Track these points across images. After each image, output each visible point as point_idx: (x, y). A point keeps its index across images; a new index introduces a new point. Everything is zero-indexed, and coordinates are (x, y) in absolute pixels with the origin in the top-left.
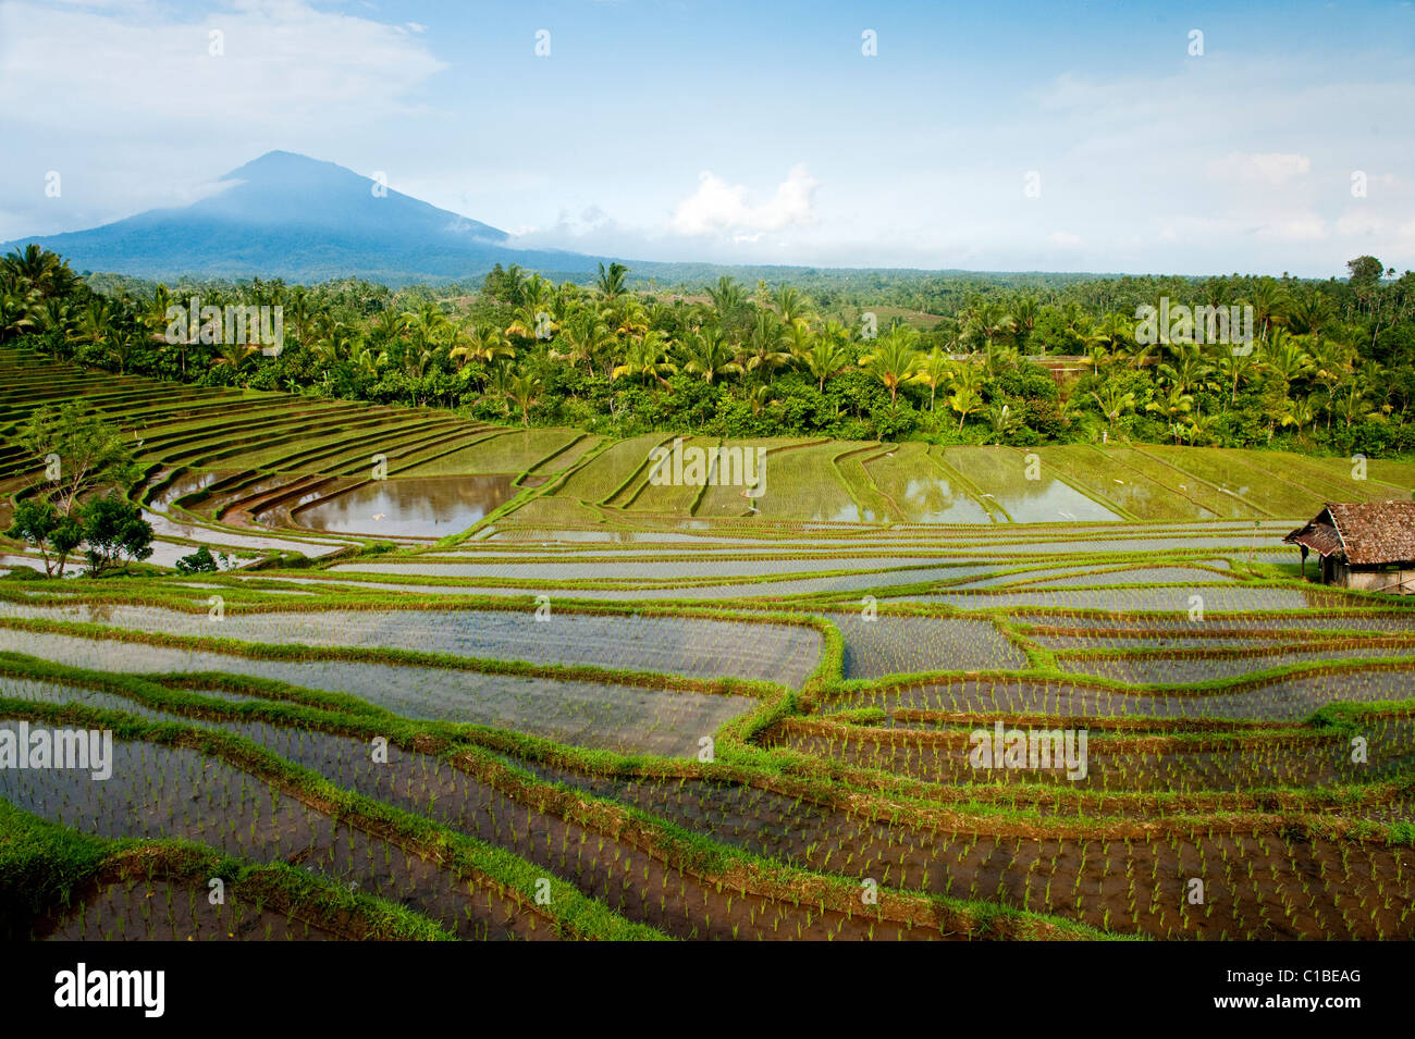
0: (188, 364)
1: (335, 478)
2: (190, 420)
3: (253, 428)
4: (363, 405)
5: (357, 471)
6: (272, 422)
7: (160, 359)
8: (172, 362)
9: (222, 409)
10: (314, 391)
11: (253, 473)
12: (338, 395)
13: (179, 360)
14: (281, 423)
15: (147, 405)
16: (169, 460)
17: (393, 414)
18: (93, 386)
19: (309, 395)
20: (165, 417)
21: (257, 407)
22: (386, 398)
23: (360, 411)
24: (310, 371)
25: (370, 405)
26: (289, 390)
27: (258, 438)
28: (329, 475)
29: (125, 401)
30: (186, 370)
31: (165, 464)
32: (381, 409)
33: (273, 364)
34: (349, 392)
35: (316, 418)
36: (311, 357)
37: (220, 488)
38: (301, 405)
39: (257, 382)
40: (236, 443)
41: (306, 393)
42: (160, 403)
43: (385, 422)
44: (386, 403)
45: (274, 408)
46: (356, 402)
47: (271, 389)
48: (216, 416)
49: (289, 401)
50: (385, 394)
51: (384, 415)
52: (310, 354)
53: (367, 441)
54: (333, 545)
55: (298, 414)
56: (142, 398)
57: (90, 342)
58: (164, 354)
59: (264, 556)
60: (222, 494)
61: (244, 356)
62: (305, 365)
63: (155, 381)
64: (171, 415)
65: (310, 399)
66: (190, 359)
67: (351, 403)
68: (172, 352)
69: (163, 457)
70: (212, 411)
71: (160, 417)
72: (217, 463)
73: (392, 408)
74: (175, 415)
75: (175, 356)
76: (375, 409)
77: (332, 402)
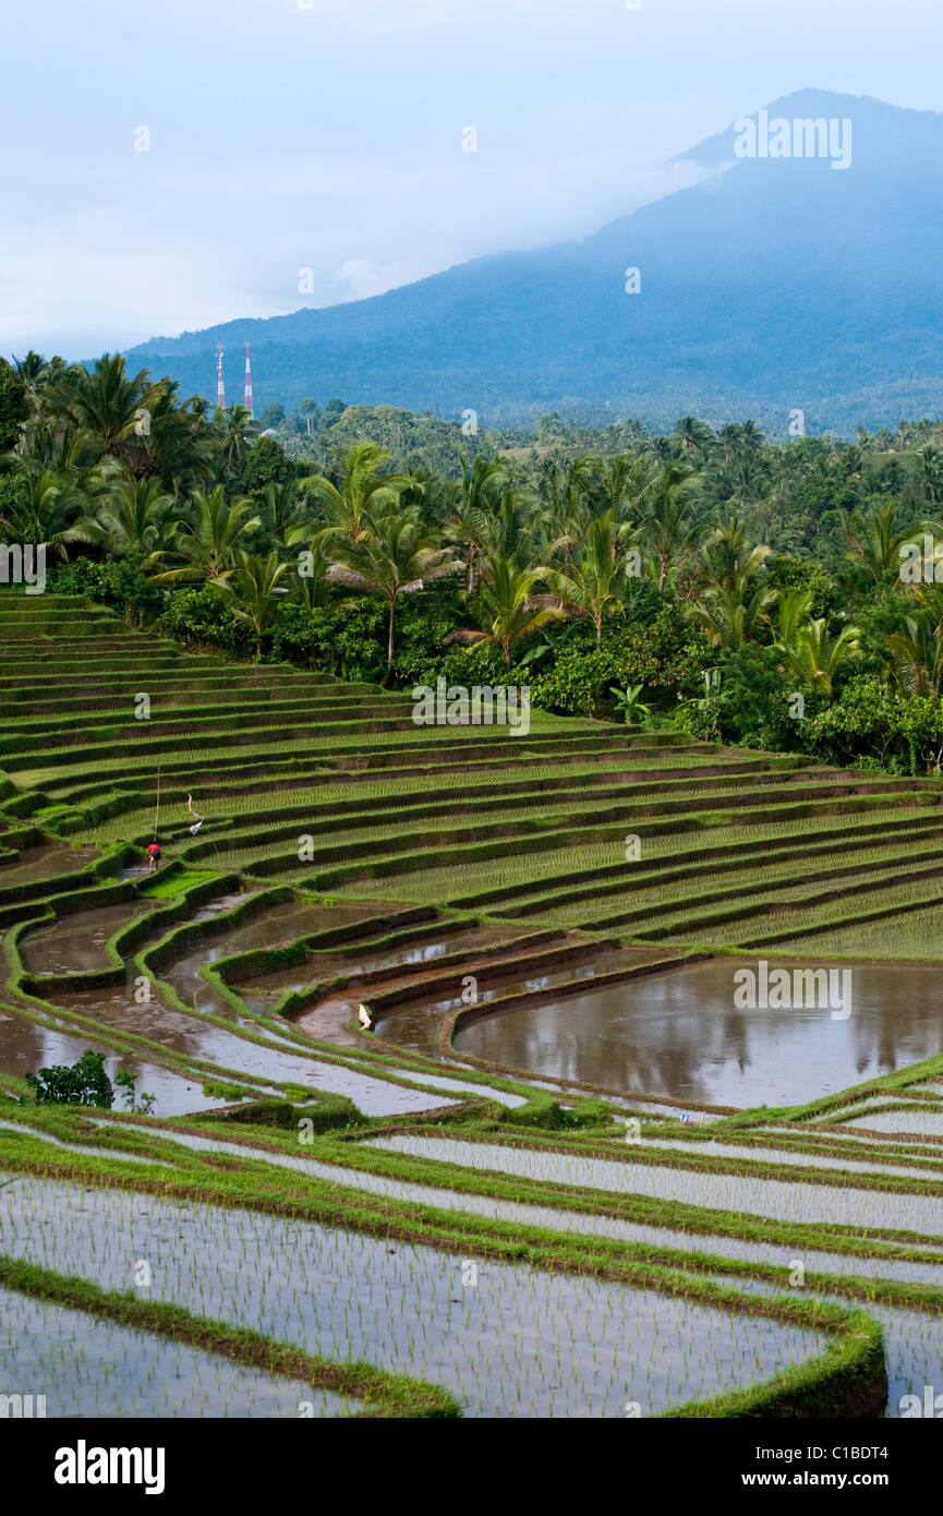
0: (400, 640)
1: (615, 945)
2: (362, 777)
3: (491, 807)
4: (782, 765)
5: (679, 930)
6: (544, 793)
7: (340, 627)
8: (366, 635)
9: (445, 756)
10: (679, 723)
11: (431, 914)
12: (731, 735)
13: (380, 634)
14: (564, 799)
15: (287, 736)
16: (261, 869)
17: (850, 790)
18: (185, 686)
19: (662, 732)
20: (309, 767)
21: (527, 755)
22: (844, 748)
23: (770, 780)
24: (679, 670)
25: (800, 765)
26: (620, 717)
27: (488, 832)
28: (605, 935)
29: (242, 723)
30: (395, 656)
31: (249, 878)
32: (827, 775)
33: (592, 649)
34: (756, 727)
35: (654, 789)
36: (682, 631)
37: (335, 944)
38: (635, 755)
39: (548, 694)
40: (432, 839)
41: (658, 726)
42: (316, 733)
43: (823, 811)
44: (844, 760)
45: (567, 760)
46: (770, 755)
47: (580, 712)
48: (424, 772)
49: (608, 744)
50: (841, 736)
51: (827, 793)
52: (679, 626)
53: (752, 856)
54: (437, 1092)
55: (613, 777)
56: (279, 720)
57: (198, 583)
58: (351, 615)
59: (255, 1096)
60: (335, 958)
61: (530, 628)
62: (666, 653)
63: (320, 680)
64: (322, 764)
65: (662, 740)
66: (406, 629)
67: (758, 755)
68: (369, 611)
69: (249, 862)
70: (421, 758)
71: (296, 768)
72: (369, 884)
73: (853, 775)
74: (332, 766)
75: (373, 620)
76: (811, 776)
77: (713, 751)
